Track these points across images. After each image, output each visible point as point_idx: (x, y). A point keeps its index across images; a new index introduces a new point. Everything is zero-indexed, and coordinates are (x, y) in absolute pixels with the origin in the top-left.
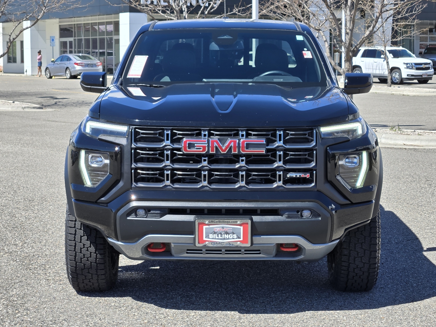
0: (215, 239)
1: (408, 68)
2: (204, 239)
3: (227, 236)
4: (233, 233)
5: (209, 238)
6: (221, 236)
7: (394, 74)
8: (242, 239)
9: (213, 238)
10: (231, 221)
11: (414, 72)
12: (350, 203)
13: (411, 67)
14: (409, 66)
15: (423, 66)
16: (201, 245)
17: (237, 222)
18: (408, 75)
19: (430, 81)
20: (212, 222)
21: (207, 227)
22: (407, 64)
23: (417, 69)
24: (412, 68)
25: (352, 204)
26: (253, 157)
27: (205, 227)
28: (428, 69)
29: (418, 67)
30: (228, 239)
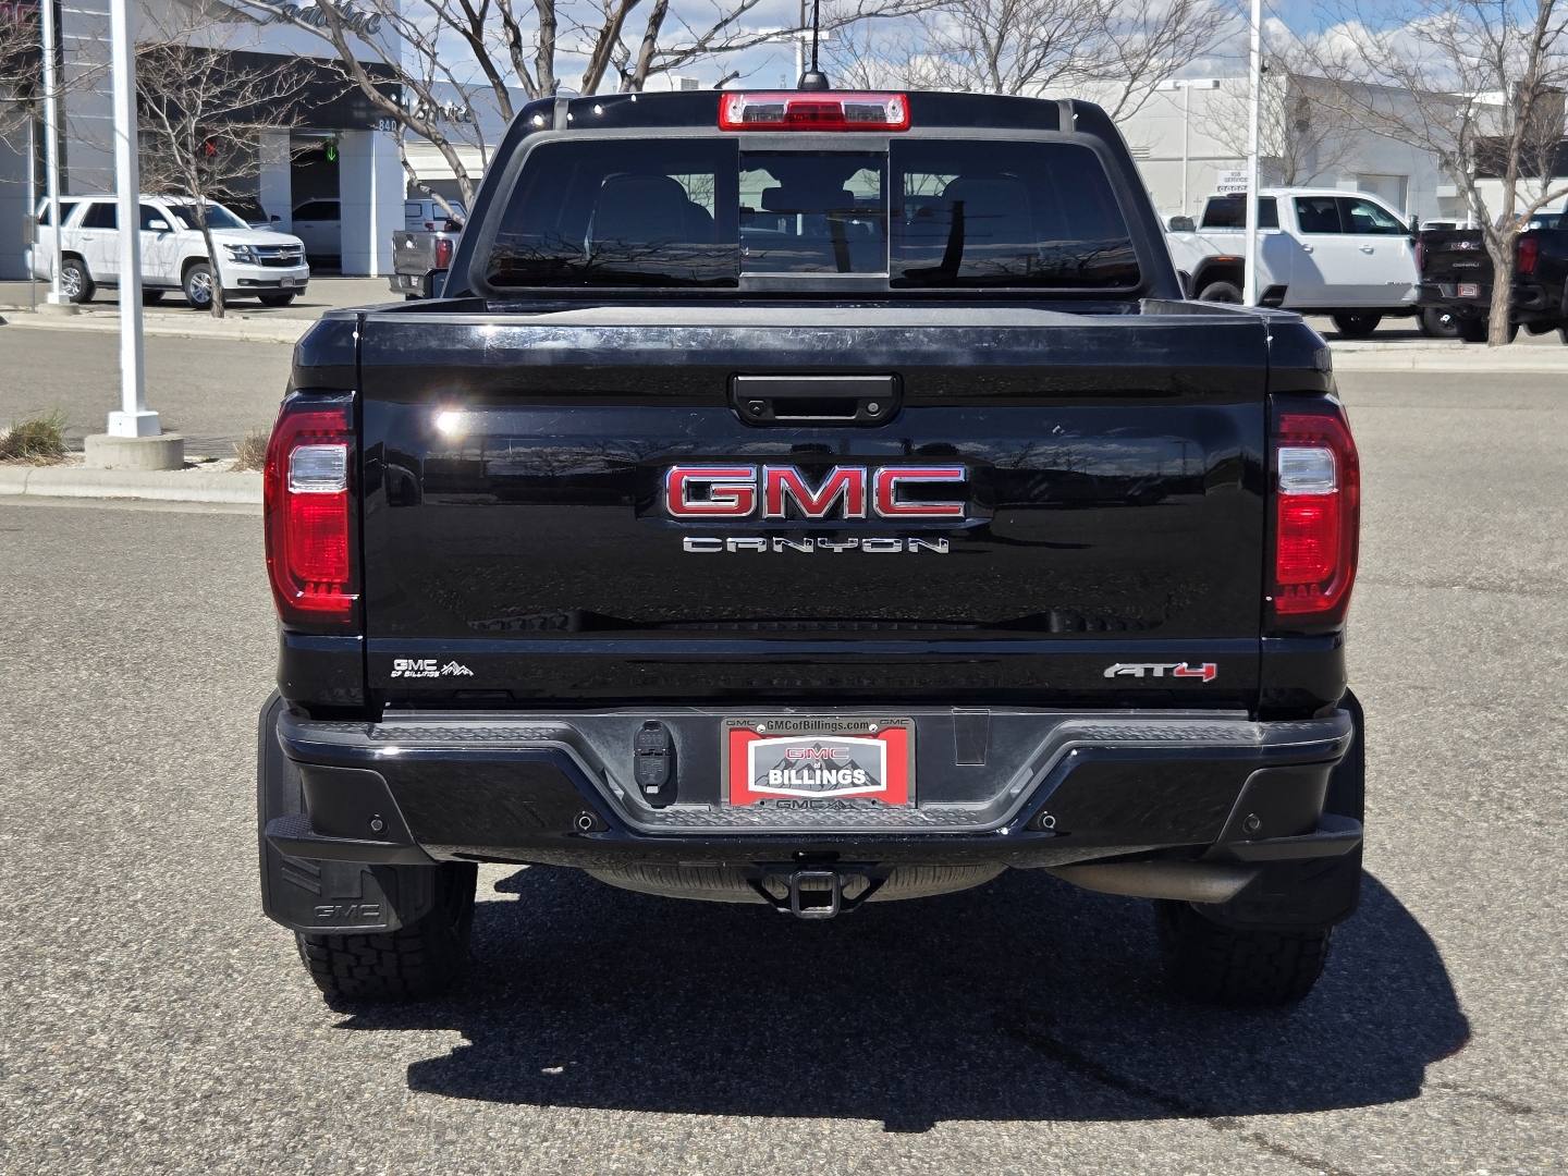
1: (239, 259)
7: (195, 277)
11: (256, 271)
13: (247, 258)
14: (242, 255)
15: (281, 255)
18: (240, 281)
19: (296, 299)
22: (235, 248)
23: (266, 263)
24: (252, 262)
28: (293, 262)
29: (267, 256)
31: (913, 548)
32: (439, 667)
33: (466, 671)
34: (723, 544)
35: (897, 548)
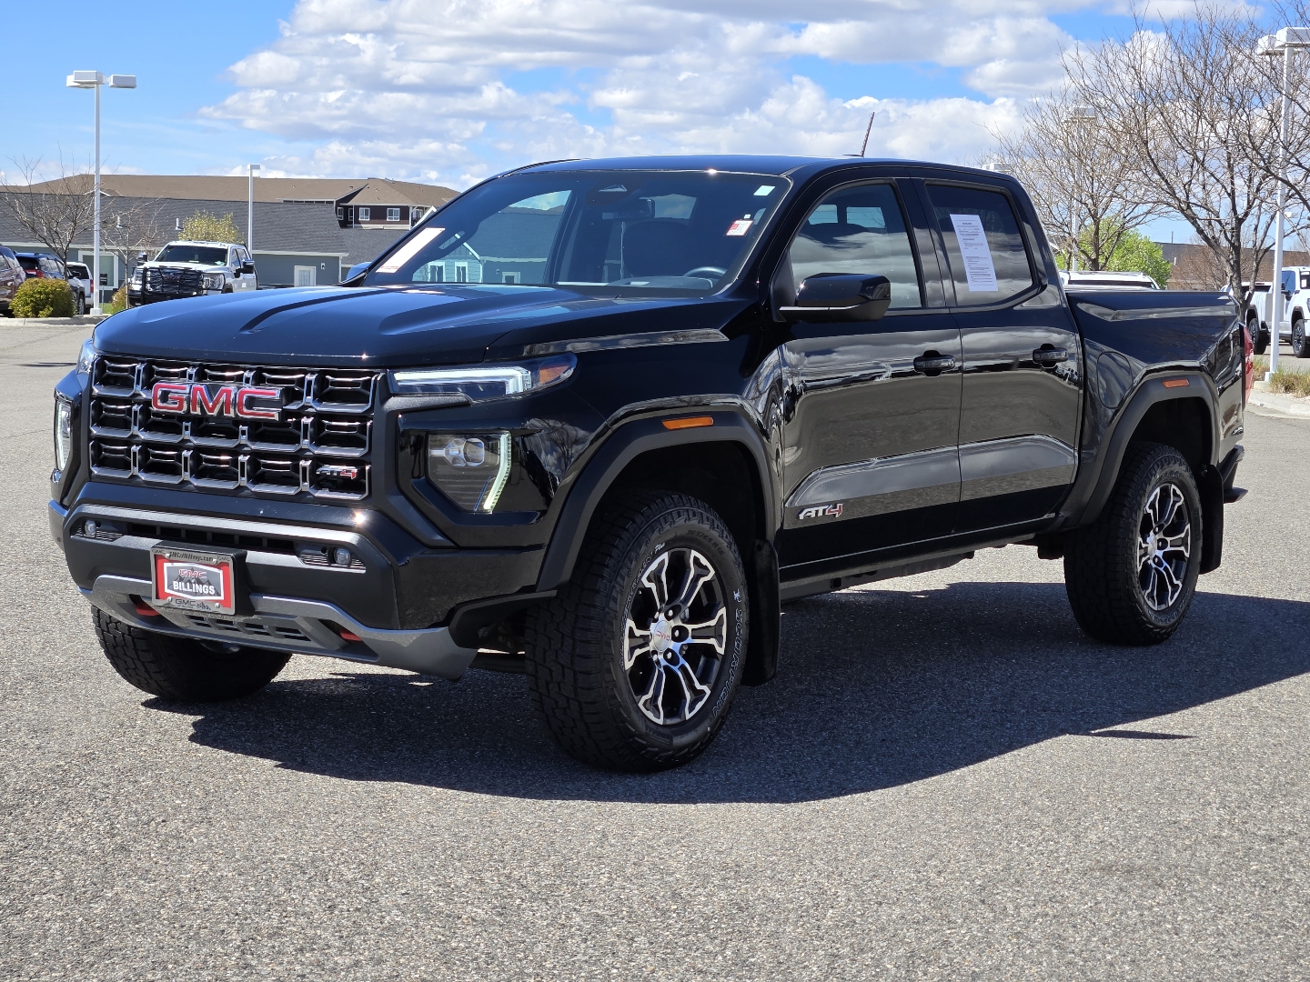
0: (182, 592)
2: (167, 590)
3: (198, 588)
4: (210, 584)
5: (173, 590)
6: (191, 588)
8: (222, 598)
9: (178, 591)
10: (203, 555)
12: (452, 544)
16: (161, 602)
17: (211, 559)
20: (175, 555)
21: (169, 565)
25: (458, 548)
26: (263, 428)
27: (166, 565)
30: (202, 594)
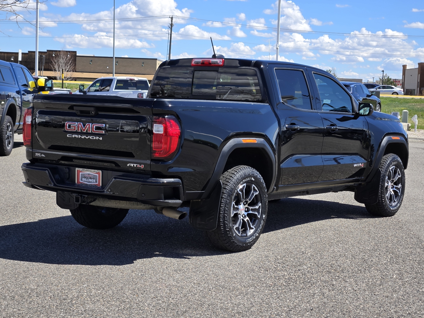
31: (97, 139)
32: (41, 155)
33: (44, 156)
34: (72, 136)
35: (95, 138)
